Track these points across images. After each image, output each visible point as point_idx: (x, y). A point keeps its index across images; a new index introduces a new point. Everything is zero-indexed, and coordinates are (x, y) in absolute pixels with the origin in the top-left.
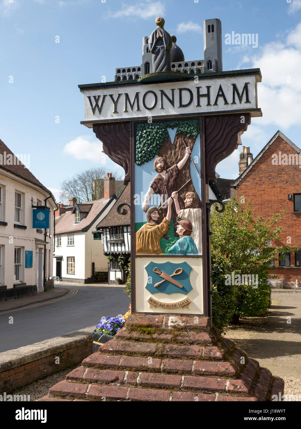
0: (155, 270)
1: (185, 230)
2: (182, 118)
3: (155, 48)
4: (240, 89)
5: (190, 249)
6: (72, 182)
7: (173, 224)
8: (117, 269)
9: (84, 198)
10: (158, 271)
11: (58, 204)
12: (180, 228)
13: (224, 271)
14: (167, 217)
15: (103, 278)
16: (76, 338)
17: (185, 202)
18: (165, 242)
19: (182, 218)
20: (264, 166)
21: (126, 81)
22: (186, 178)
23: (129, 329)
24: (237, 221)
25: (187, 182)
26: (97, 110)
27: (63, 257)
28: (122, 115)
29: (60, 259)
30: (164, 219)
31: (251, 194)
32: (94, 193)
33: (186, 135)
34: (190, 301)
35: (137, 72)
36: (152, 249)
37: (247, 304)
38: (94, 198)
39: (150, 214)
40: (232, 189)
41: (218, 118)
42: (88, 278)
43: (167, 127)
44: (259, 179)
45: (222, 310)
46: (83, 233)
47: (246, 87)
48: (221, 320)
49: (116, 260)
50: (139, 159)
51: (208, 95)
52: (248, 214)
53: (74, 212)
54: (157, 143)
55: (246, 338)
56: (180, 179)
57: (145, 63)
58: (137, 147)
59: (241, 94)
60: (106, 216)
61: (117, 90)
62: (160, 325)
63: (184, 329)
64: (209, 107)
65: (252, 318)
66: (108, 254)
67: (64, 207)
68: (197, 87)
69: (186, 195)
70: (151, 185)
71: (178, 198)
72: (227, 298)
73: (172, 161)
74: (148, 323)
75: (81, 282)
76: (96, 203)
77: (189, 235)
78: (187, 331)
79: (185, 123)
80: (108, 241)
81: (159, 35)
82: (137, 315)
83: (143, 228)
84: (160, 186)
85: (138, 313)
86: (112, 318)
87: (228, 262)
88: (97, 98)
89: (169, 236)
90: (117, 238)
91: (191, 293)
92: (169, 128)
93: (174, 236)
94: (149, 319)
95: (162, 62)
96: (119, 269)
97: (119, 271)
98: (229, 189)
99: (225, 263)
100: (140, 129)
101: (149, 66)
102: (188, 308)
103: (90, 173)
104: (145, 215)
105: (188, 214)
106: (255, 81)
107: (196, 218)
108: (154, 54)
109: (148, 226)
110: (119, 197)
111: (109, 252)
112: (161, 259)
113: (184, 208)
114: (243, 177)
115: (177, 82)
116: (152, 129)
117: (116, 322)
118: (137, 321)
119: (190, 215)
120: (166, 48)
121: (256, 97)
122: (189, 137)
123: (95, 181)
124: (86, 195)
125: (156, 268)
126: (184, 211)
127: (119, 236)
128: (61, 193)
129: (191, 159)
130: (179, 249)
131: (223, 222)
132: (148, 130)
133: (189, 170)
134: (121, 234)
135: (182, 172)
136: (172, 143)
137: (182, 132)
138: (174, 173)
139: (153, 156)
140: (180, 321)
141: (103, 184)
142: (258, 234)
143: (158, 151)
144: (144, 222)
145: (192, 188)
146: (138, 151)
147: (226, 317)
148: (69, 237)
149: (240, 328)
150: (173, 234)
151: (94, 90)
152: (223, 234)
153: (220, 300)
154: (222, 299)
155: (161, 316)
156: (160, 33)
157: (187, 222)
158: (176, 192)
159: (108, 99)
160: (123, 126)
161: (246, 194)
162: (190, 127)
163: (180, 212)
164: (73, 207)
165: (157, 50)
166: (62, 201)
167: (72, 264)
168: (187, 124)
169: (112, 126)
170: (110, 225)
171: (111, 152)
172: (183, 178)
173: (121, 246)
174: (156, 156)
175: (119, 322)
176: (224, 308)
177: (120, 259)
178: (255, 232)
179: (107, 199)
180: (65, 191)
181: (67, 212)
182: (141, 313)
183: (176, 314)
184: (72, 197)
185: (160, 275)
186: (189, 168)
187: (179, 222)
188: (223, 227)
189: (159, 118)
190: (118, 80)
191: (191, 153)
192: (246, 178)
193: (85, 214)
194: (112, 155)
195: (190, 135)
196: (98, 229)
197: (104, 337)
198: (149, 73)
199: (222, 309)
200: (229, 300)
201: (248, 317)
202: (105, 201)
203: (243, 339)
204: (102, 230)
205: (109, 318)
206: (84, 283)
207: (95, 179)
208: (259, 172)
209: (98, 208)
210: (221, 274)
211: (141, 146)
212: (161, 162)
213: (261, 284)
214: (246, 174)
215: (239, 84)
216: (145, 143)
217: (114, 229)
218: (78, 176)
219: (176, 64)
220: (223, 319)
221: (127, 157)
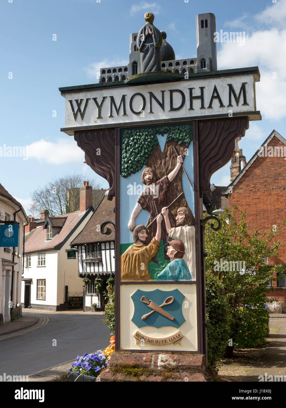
0: (142, 300)
1: (177, 252)
2: (173, 122)
3: (143, 46)
4: (237, 89)
5: (182, 274)
6: (45, 192)
7: (163, 244)
8: (93, 293)
9: (57, 210)
10: (146, 301)
11: (28, 217)
12: (170, 249)
13: (216, 295)
14: (157, 237)
15: (77, 304)
16: (48, 378)
17: (176, 219)
18: (154, 266)
19: (173, 238)
20: (258, 171)
21: (111, 82)
22: (178, 192)
23: (113, 370)
24: (230, 235)
25: (179, 196)
26: (79, 115)
27: (33, 280)
28: (107, 121)
29: (29, 282)
30: (153, 239)
31: (244, 203)
32: (68, 204)
33: (178, 142)
34: (182, 335)
35: (123, 73)
36: (139, 274)
37: (242, 334)
38: (68, 211)
39: (137, 233)
40: (223, 198)
41: (214, 123)
42: (60, 304)
43: (156, 134)
44: (253, 186)
45: (215, 342)
46: (55, 251)
47: (243, 87)
48: (214, 353)
49: (92, 283)
50: (125, 170)
51: (201, 97)
52: (242, 228)
53: (46, 227)
54: (145, 152)
55: (242, 375)
56: (170, 192)
57: (132, 62)
58: (123, 157)
59: (238, 96)
60: (82, 231)
61: (101, 93)
62: (148, 365)
63: (176, 369)
64: (203, 111)
65: (248, 350)
66: (84, 275)
67: (35, 221)
68: (189, 89)
69: (178, 210)
70: (138, 200)
71: (169, 215)
72: (221, 327)
73: (161, 172)
74: (135, 363)
75: (52, 309)
76: (70, 216)
77: (181, 257)
78: (179, 372)
79: (176, 129)
80: (84, 260)
81: (148, 31)
82: (122, 353)
83: (129, 251)
84: (149, 201)
85: (123, 350)
86: (90, 355)
87: (221, 284)
88: (79, 102)
89: (158, 259)
90: (94, 256)
91: (184, 326)
92: (159, 135)
93: (164, 259)
94: (136, 358)
95: (151, 62)
96: (96, 293)
97: (95, 296)
98: (219, 198)
99: (217, 285)
100: (126, 136)
101: (137, 66)
102: (180, 344)
103: (64, 181)
104: (132, 235)
105: (180, 232)
106: (253, 80)
107: (189, 238)
108: (143, 52)
109: (135, 248)
110: (97, 209)
111: (84, 273)
112: (149, 286)
113: (176, 227)
114: (235, 183)
115: (167, 83)
116: (139, 135)
117: (95, 359)
118: (122, 360)
119: (182, 234)
120: (156, 45)
121: (254, 98)
122: (181, 144)
123: (70, 190)
124: (60, 207)
125: (143, 297)
126: (175, 229)
127: (96, 254)
128: (31, 205)
129: (183, 169)
130: (170, 275)
131: (214, 237)
132: (135, 137)
133: (181, 182)
134: (98, 252)
135: (173, 184)
136: (162, 151)
137: (173, 139)
138: (164, 185)
139: (140, 166)
140: (171, 360)
141: (78, 194)
142: (254, 250)
143: (146, 161)
144: (130, 242)
145: (184, 203)
146: (124, 161)
147: (219, 349)
148: (39, 256)
149: (235, 362)
150: (163, 257)
151: (77, 93)
152: (215, 251)
153: (212, 329)
154: (214, 328)
155: (149, 353)
156: (149, 29)
157: (178, 242)
158: (167, 207)
159: (91, 103)
160: (107, 132)
161: (239, 203)
162: (182, 133)
163: (171, 231)
164: (44, 221)
165: (146, 49)
166: (32, 214)
167: (42, 288)
168: (179, 129)
169: (95, 133)
170: (86, 242)
171: (94, 163)
172: (174, 191)
173: (98, 266)
174: (145, 166)
175: (98, 359)
176: (217, 339)
177: (97, 281)
178: (250, 248)
179: (83, 211)
180: (36, 202)
181: (38, 227)
182: (126, 351)
183: (167, 352)
184: (44, 209)
185: (148, 305)
186: (181, 180)
187: (170, 243)
188: (215, 243)
189: (148, 123)
190: (102, 82)
191: (183, 163)
192: (238, 185)
193: (58, 229)
194: (95, 166)
195: (182, 143)
196: (73, 246)
197: (81, 377)
198: (137, 73)
199: (215, 340)
200: (223, 329)
201: (244, 349)
202: (80, 214)
203: (238, 375)
204: (76, 247)
205: (87, 354)
206: (56, 310)
207: (70, 188)
208: (253, 178)
209: (72, 222)
210: (213, 299)
211: (128, 155)
212: (149, 173)
213: (258, 309)
214: (239, 179)
215: (235, 84)
216: (132, 152)
217: (91, 246)
218: (51, 185)
219: (167, 63)
220: (216, 352)
221: (112, 168)
